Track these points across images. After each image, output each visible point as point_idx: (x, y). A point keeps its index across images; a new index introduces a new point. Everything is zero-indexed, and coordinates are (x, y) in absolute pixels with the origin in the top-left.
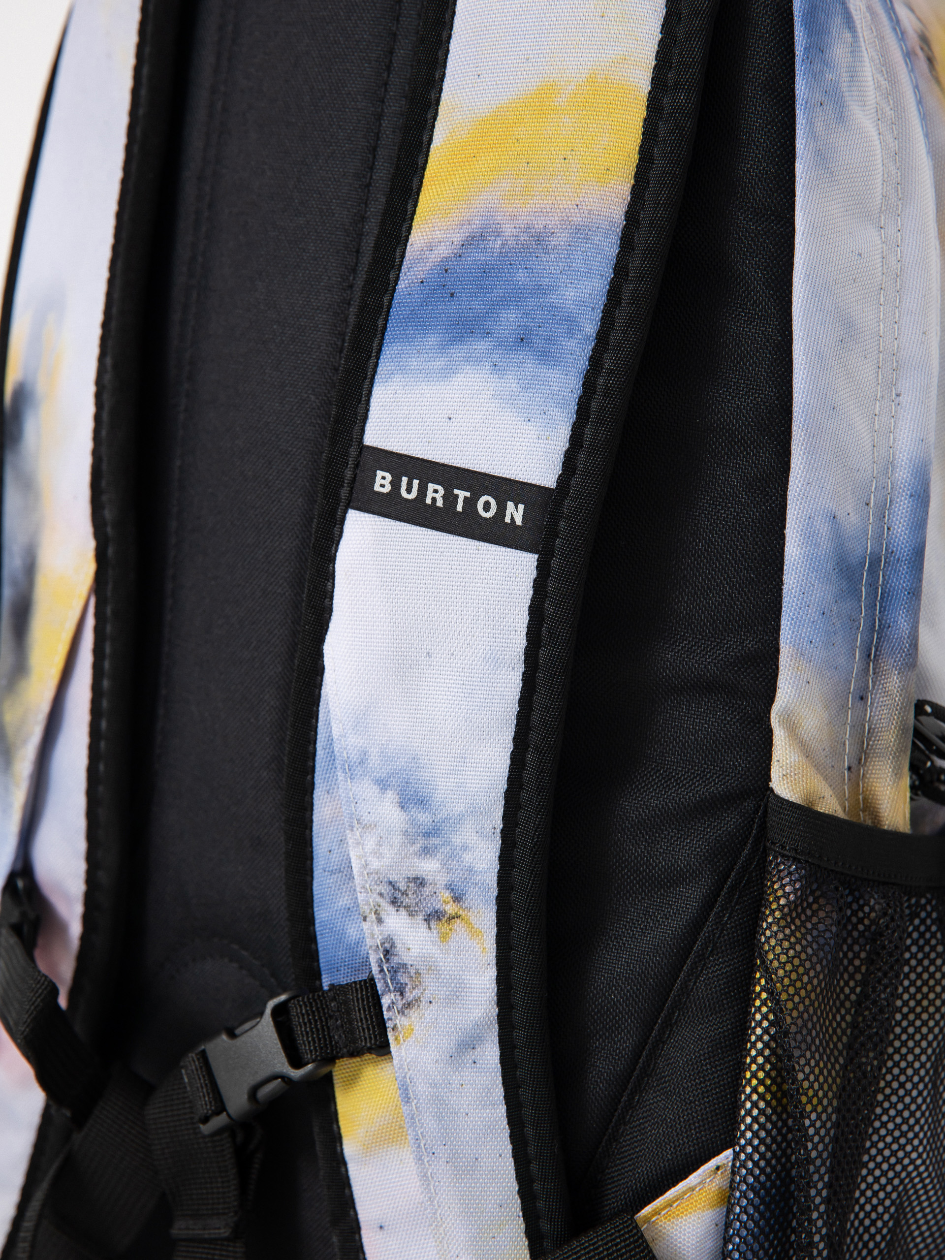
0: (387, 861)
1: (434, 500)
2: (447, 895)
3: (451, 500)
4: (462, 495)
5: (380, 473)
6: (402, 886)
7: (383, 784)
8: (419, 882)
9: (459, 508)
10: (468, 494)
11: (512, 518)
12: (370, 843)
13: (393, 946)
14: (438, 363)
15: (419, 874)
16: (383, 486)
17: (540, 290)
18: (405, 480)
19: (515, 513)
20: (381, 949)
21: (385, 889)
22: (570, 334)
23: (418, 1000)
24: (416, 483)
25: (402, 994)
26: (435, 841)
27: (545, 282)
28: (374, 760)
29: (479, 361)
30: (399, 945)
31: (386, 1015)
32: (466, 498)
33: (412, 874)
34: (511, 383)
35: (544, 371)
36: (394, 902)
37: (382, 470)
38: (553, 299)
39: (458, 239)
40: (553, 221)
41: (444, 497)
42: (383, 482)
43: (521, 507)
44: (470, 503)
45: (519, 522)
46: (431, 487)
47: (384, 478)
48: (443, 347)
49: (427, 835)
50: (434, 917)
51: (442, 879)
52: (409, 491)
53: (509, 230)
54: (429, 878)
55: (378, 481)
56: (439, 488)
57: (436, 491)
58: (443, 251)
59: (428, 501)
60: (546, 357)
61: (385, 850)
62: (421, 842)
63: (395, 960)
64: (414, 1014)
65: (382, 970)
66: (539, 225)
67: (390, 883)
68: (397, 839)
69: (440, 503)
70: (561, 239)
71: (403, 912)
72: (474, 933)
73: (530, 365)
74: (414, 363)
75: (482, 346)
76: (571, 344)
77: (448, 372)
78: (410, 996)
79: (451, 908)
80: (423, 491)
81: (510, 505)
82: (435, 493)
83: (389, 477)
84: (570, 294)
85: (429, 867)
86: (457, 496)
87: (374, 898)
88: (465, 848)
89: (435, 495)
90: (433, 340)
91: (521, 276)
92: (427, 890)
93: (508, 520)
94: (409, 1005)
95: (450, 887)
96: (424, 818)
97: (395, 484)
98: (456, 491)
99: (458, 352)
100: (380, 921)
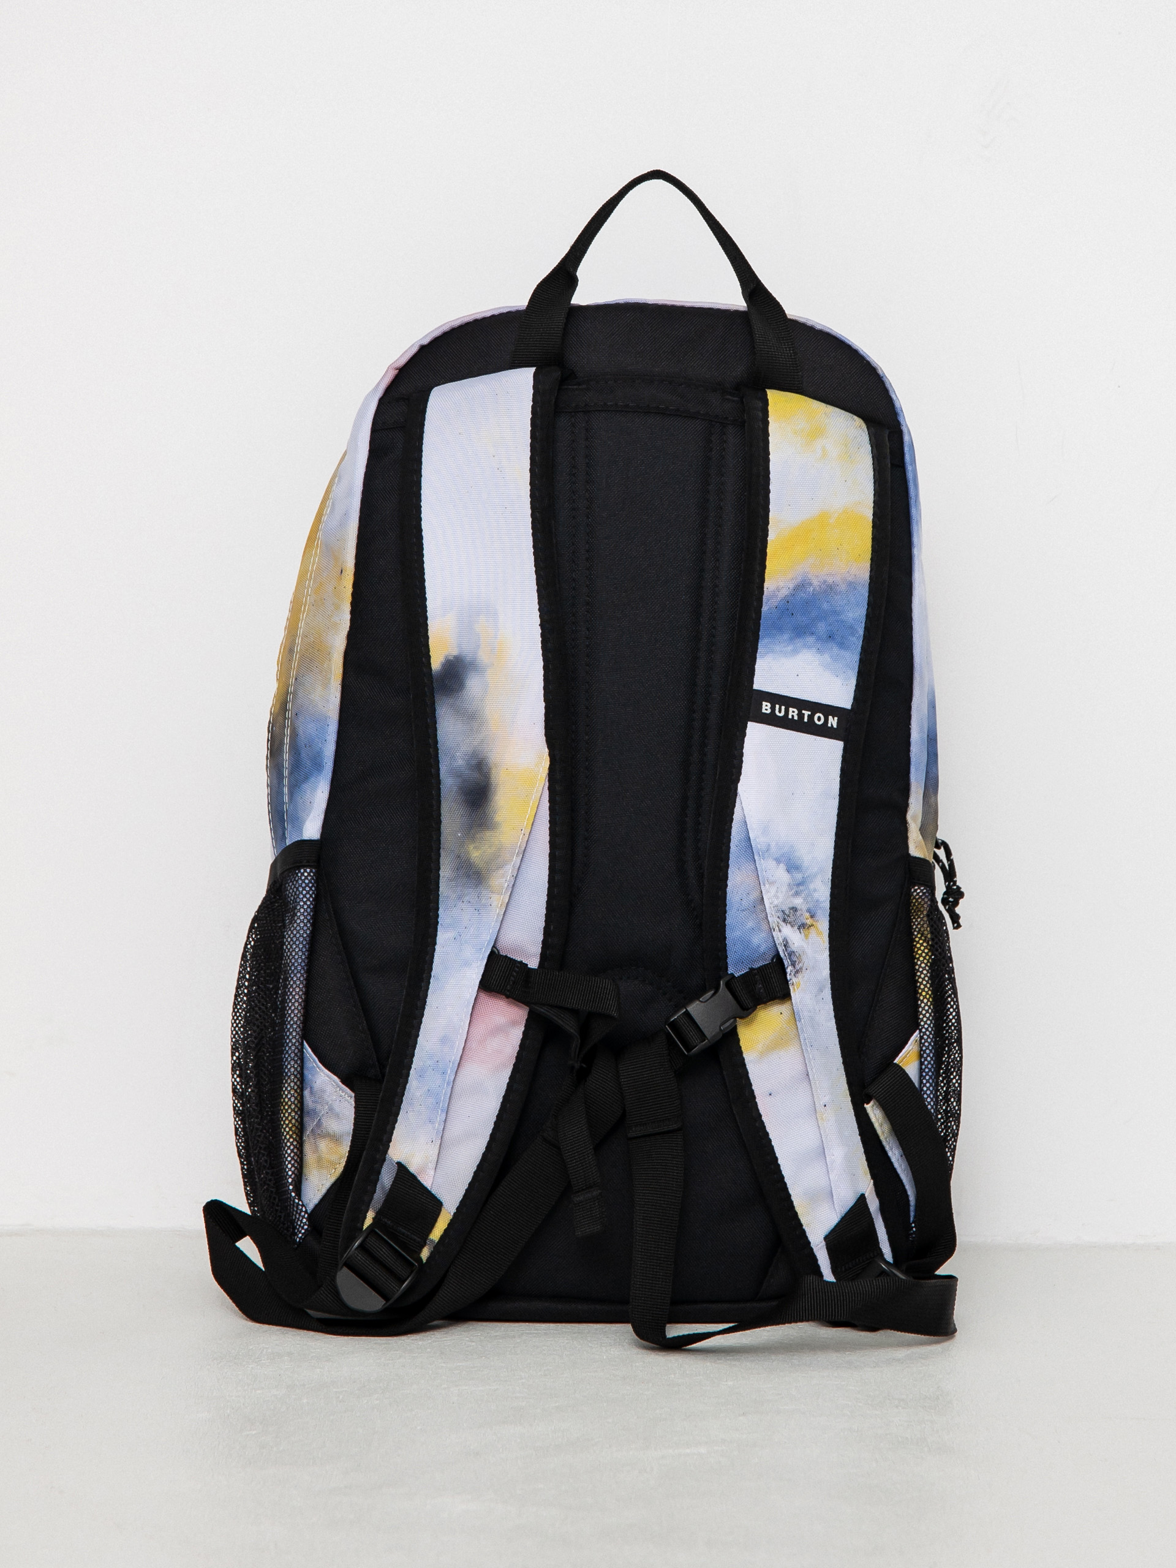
0: (780, 900)
1: (793, 716)
2: (808, 915)
3: (801, 715)
4: (806, 713)
5: (764, 703)
6: (787, 912)
7: (778, 861)
8: (794, 909)
9: (806, 720)
10: (810, 713)
11: (832, 725)
12: (773, 890)
13: (787, 942)
14: (790, 648)
15: (795, 906)
16: (766, 710)
17: (835, 613)
18: (777, 706)
19: (833, 722)
20: (783, 944)
21: (780, 914)
22: (853, 634)
23: (801, 968)
24: (783, 708)
25: (794, 967)
26: (801, 888)
27: (838, 609)
28: (773, 849)
29: (809, 647)
30: (789, 941)
31: (789, 977)
32: (809, 715)
33: (791, 906)
34: (827, 657)
35: (843, 653)
36: (784, 920)
37: (766, 701)
38: (843, 617)
39: (791, 586)
40: (837, 579)
41: (798, 714)
42: (766, 708)
43: (836, 718)
44: (811, 717)
45: (835, 726)
46: (791, 709)
47: (766, 706)
48: (791, 639)
49: (799, 885)
50: (802, 927)
51: (804, 907)
52: (780, 712)
53: (815, 583)
54: (799, 907)
55: (764, 707)
56: (795, 710)
57: (793, 712)
58: (784, 592)
59: (790, 717)
60: (842, 645)
61: (779, 894)
62: (795, 889)
63: (789, 949)
64: (800, 975)
65: (785, 955)
66: (830, 580)
67: (782, 911)
68: (784, 889)
69: (796, 718)
70: (843, 587)
71: (789, 926)
72: (819, 933)
73: (836, 650)
74: (777, 648)
75: (811, 640)
76: (854, 639)
77: (795, 652)
78: (798, 967)
79: (809, 922)
80: (787, 712)
81: (830, 718)
82: (793, 713)
83: (769, 705)
84: (851, 615)
85: (798, 902)
86: (804, 714)
87: (776, 919)
88: (815, 890)
89: (793, 714)
90: (786, 636)
91: (825, 606)
92: (798, 913)
93: (829, 725)
94: (797, 972)
95: (809, 911)
96: (799, 876)
97: (773, 708)
98: (803, 712)
99: (799, 642)
100: (780, 931)
